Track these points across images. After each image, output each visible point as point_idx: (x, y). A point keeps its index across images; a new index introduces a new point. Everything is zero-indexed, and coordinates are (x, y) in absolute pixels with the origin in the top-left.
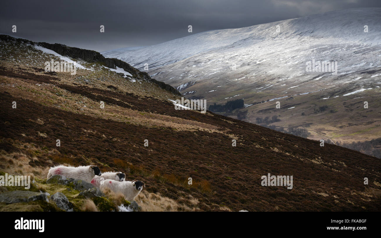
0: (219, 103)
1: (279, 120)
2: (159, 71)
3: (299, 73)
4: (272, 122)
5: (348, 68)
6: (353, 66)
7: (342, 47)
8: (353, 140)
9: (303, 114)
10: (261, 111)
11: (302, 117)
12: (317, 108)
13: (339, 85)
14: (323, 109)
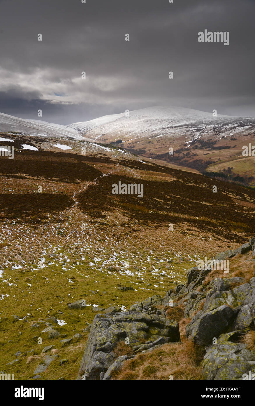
0: (114, 141)
1: (135, 147)
2: (91, 130)
3: (140, 130)
4: (133, 147)
5: (156, 127)
6: (158, 127)
7: (154, 120)
8: (161, 153)
9: (143, 144)
10: (128, 144)
11: (143, 145)
12: (148, 142)
13: (154, 134)
14: (149, 142)
